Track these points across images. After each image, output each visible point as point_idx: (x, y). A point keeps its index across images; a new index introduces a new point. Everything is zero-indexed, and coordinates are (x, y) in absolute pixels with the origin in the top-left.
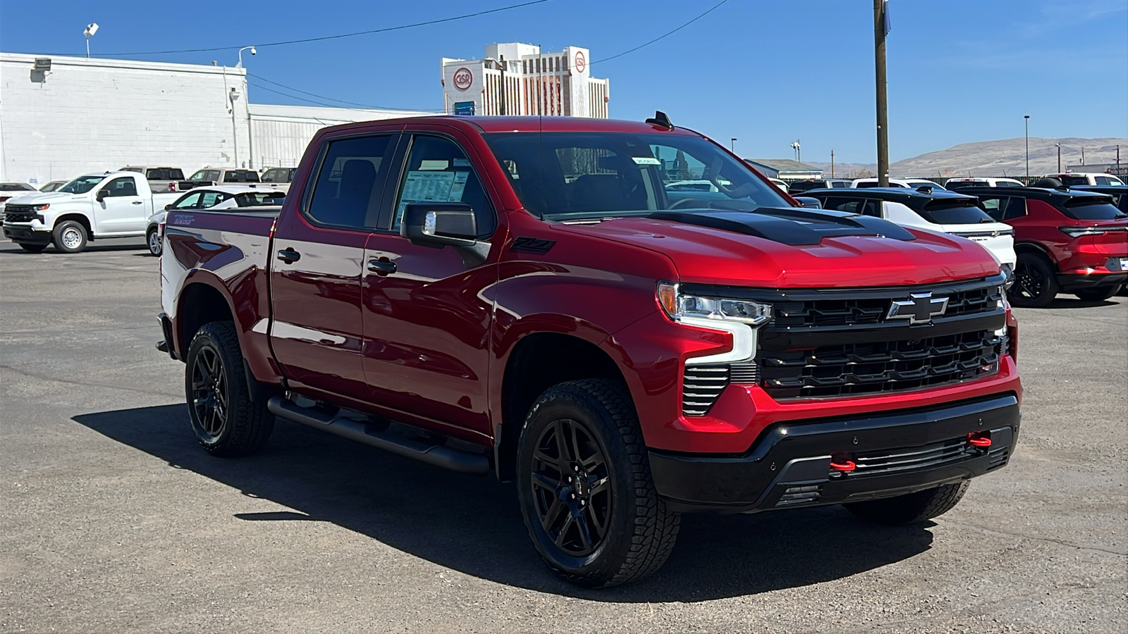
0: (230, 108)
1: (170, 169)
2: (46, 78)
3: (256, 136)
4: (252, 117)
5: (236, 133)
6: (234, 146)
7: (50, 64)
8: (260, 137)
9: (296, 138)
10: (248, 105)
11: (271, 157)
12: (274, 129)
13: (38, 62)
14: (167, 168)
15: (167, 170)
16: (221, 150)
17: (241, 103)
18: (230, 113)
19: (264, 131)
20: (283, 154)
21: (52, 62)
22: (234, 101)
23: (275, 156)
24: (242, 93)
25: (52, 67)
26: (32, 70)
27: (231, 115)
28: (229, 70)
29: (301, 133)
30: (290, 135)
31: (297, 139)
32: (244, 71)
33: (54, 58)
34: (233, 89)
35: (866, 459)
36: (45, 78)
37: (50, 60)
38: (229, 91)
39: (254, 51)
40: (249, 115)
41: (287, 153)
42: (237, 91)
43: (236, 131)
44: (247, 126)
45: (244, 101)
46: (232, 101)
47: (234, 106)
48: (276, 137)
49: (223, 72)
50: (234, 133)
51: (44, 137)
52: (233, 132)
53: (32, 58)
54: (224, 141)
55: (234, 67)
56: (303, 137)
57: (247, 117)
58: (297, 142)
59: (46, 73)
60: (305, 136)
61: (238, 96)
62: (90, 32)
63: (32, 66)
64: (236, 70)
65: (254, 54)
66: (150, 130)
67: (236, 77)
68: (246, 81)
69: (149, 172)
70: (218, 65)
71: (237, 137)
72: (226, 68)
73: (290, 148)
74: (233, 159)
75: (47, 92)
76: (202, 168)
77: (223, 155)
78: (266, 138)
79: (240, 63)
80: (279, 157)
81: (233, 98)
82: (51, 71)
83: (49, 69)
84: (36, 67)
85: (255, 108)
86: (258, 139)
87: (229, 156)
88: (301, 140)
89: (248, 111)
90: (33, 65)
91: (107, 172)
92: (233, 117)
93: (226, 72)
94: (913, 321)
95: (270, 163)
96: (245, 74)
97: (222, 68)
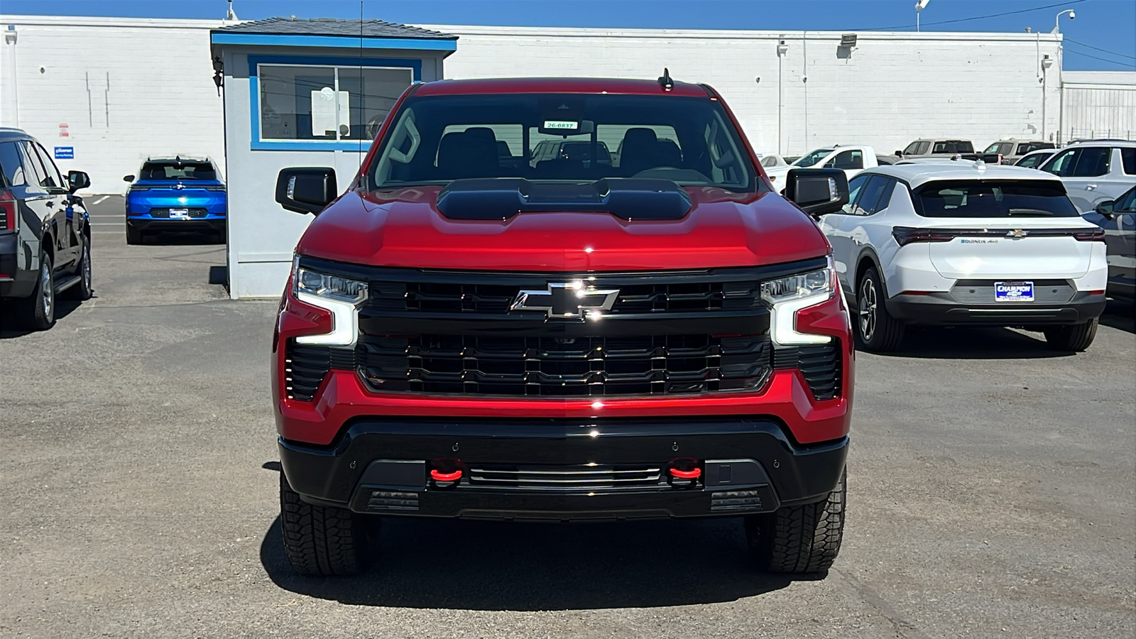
0: (1041, 76)
1: (959, 142)
2: (852, 53)
3: (1068, 106)
4: (1065, 85)
5: (1046, 103)
6: (1042, 117)
7: (856, 39)
8: (1073, 106)
9: (1114, 107)
10: (1062, 72)
11: (1084, 127)
12: (1089, 97)
13: (844, 38)
14: (956, 141)
15: (956, 143)
16: (1028, 121)
17: (1054, 72)
18: (1040, 82)
19: (1078, 100)
20: (1097, 125)
21: (858, 38)
22: (1046, 70)
23: (1088, 127)
24: (1056, 60)
25: (858, 42)
26: (838, 47)
27: (1042, 84)
28: (1042, 36)
29: (1121, 101)
30: (1107, 104)
31: (1116, 108)
32: (1060, 37)
33: (859, 34)
34: (1046, 57)
35: (482, 471)
36: (850, 53)
37: (856, 36)
38: (1042, 58)
39: (1072, 15)
40: (1062, 83)
41: (1102, 123)
42: (1050, 58)
43: (1046, 101)
44: (1059, 95)
45: (1058, 69)
46: (1043, 69)
47: (1046, 74)
48: (1091, 106)
49: (1036, 39)
50: (1044, 103)
51: (845, 112)
52: (1042, 102)
53: (839, 34)
54: (1031, 112)
55: (1050, 33)
56: (1123, 106)
57: (1059, 86)
58: (1116, 111)
59: (852, 49)
60: (1126, 104)
61: (1051, 64)
62: (921, 5)
63: (839, 43)
64: (1051, 36)
65: (1072, 18)
66: (952, 102)
67: (1051, 44)
68: (1061, 47)
69: (937, 145)
70: (1032, 32)
71: (1046, 107)
72: (1040, 35)
73: (1107, 118)
74: (1039, 131)
75: (852, 67)
76: (998, 140)
77: (1030, 127)
78: (1079, 108)
79: (1057, 28)
80: (1093, 128)
81: (1044, 66)
82: (857, 46)
83: (854, 44)
84: (842, 43)
85: (1069, 76)
86: (1070, 109)
87: (1036, 127)
88: (1121, 108)
89: (1061, 79)
90: (840, 41)
91: (837, 145)
92: (1044, 87)
93: (1040, 39)
94: (550, 315)
95: (1081, 135)
96: (1061, 39)
97: (1035, 35)
